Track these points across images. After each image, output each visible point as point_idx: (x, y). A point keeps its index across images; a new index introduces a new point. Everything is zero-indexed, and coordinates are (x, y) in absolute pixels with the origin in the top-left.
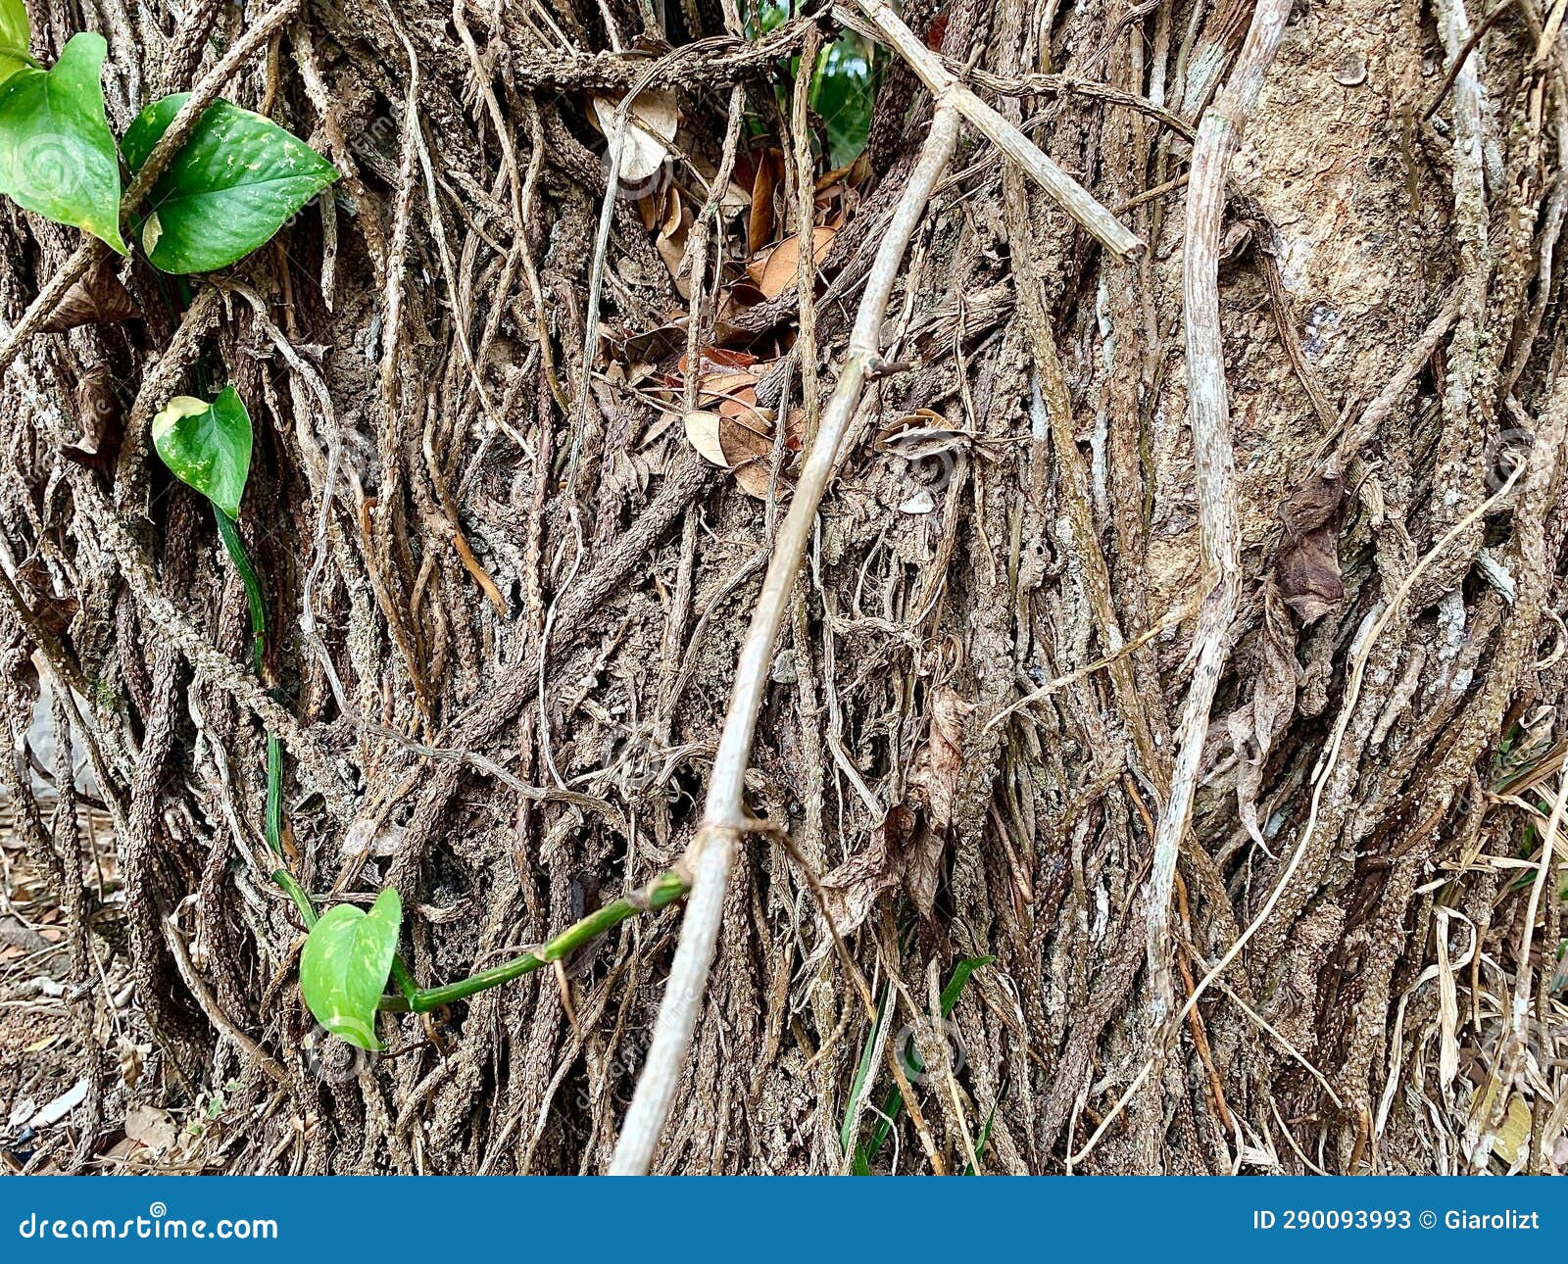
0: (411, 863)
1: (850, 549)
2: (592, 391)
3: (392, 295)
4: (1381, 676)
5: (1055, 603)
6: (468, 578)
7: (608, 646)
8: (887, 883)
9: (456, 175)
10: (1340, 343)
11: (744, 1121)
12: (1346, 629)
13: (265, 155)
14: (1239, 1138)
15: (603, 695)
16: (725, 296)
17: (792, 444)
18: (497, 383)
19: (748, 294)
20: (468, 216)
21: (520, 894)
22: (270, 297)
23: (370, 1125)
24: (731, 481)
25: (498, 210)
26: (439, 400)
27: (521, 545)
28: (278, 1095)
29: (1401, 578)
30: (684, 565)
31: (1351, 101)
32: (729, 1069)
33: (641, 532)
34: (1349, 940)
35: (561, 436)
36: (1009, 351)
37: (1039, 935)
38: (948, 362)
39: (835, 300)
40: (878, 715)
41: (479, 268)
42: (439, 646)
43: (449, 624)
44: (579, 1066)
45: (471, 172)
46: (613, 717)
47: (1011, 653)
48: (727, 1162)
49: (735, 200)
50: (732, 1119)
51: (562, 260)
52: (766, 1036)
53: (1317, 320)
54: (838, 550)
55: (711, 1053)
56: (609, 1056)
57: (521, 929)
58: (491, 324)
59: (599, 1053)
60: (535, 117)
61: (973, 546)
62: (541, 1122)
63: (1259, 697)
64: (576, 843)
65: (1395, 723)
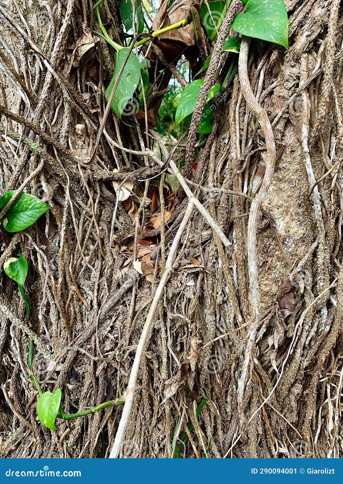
0: (65, 374)
1: (174, 295)
2: (111, 252)
3: (62, 233)
4: (307, 327)
5: (226, 307)
6: (80, 300)
7: (114, 319)
8: (181, 383)
9: (79, 202)
10: (293, 245)
11: (148, 441)
12: (299, 314)
13: (33, 204)
14: (277, 446)
15: (112, 332)
16: (145, 227)
17: (159, 270)
18: (88, 250)
19: (150, 227)
20: (81, 212)
21: (91, 382)
22: (33, 235)
23: (53, 440)
24: (144, 277)
25: (89, 210)
26: (73, 256)
27: (93, 291)
28: (30, 431)
29: (310, 303)
30: (133, 298)
31: (292, 190)
32: (143, 428)
33: (121, 290)
34: (305, 392)
35: (103, 262)
36: (212, 246)
37: (224, 391)
38: (198, 247)
39: (170, 232)
40: (181, 337)
41: (84, 223)
42: (72, 317)
43: (75, 312)
44: (106, 426)
45: (82, 201)
46: (115, 338)
47: (215, 321)
48: (143, 453)
49: (148, 201)
50: (144, 441)
51: (105, 219)
52: (153, 419)
53: (287, 240)
54: (171, 295)
55: (139, 423)
56: (113, 425)
57: (92, 391)
58: (87, 237)
59: (111, 423)
60: (98, 186)
61: (205, 293)
62: (96, 442)
63: (275, 334)
64: (105, 370)
65: (312, 338)
